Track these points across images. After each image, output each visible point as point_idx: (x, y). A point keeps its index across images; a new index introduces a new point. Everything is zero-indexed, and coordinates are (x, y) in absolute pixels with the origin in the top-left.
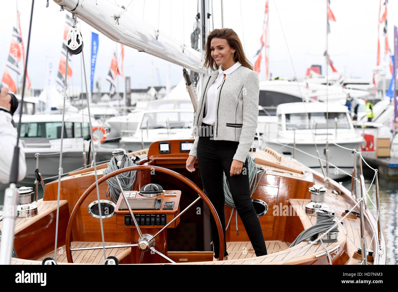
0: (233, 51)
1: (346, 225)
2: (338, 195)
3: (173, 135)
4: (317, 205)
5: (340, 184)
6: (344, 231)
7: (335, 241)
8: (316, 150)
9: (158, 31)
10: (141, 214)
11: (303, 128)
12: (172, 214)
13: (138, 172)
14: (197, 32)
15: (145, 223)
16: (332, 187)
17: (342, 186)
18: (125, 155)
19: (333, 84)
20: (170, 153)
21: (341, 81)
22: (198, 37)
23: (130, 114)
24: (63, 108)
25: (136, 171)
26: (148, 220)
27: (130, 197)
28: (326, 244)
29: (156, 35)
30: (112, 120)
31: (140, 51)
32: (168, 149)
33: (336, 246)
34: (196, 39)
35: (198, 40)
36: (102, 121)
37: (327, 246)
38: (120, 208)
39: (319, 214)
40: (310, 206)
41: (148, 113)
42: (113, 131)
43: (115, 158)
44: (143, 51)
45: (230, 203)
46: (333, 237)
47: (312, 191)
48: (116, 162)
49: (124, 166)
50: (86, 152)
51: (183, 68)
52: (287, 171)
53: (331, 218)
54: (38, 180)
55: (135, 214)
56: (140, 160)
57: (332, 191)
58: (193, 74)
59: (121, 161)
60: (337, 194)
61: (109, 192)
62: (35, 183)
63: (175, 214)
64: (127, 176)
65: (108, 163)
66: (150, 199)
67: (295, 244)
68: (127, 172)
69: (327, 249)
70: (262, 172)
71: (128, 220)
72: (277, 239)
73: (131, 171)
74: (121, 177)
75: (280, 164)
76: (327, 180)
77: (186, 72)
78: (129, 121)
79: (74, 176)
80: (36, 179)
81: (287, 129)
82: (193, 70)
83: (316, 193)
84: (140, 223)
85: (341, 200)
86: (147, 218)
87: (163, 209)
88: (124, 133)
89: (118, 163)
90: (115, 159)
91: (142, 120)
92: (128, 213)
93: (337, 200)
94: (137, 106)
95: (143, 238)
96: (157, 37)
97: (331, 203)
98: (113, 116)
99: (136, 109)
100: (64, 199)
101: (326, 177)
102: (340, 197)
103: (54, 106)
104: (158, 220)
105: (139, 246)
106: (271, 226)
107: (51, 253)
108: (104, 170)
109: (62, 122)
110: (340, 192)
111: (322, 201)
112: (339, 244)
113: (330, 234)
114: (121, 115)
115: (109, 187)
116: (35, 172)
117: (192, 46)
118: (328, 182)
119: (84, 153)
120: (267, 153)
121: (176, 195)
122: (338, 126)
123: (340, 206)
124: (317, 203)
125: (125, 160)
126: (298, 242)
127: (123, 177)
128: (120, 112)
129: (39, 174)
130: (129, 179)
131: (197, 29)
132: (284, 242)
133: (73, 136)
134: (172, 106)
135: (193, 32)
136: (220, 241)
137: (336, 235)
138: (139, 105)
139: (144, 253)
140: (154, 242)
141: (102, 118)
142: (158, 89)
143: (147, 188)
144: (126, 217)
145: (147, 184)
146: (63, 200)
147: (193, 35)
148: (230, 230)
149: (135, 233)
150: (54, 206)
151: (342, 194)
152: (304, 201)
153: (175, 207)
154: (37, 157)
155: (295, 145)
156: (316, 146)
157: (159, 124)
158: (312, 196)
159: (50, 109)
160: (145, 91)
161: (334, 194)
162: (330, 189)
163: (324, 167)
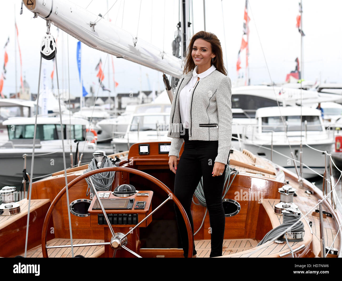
0: (213, 56)
1: (315, 224)
2: (311, 195)
3: (161, 137)
4: (286, 205)
5: (312, 184)
6: (310, 230)
7: (301, 240)
8: (291, 152)
9: (136, 38)
10: (113, 213)
11: (278, 130)
12: (143, 214)
13: (117, 173)
14: (178, 39)
15: (118, 223)
16: (306, 188)
17: (315, 186)
18: (104, 156)
19: (309, 89)
20: (149, 154)
21: (316, 86)
22: (179, 45)
23: (119, 117)
24: (59, 111)
25: (115, 172)
26: (120, 219)
27: (104, 197)
28: (292, 243)
29: (134, 42)
30: (103, 122)
31: (118, 57)
32: (147, 151)
33: (301, 245)
34: (177, 47)
35: (179, 47)
36: (93, 123)
37: (292, 246)
38: (94, 208)
39: (285, 215)
40: (279, 206)
41: (136, 116)
42: (104, 133)
43: (96, 159)
44: (121, 57)
45: (203, 203)
46: (299, 236)
47: (281, 191)
48: (97, 162)
49: (104, 167)
50: (73, 153)
51: (163, 74)
52: (259, 172)
53: (297, 218)
54: (25, 179)
55: (108, 214)
56: (120, 161)
57: (305, 191)
58: (175, 79)
59: (101, 162)
60: (309, 194)
61: (89, 192)
62: (23, 183)
63: (146, 214)
64: (106, 176)
65: (88, 164)
66: (124, 199)
67: (263, 243)
68: (106, 172)
69: (292, 248)
70: (235, 173)
71: (101, 219)
72: (249, 238)
73: (110, 172)
74: (100, 178)
75: (254, 165)
76: (301, 181)
77: (166, 77)
78: (118, 123)
79: (57, 177)
80: (24, 179)
81: (263, 132)
82: (174, 77)
83: (285, 193)
84: (112, 223)
85: (313, 200)
86: (119, 218)
87: (135, 209)
88: (114, 134)
89: (98, 164)
90: (96, 161)
91: (132, 123)
92: (101, 212)
93: (310, 200)
94: (127, 109)
95: (115, 237)
96: (135, 44)
97: (303, 203)
98: (104, 118)
99: (126, 112)
100: (47, 198)
101: (300, 177)
102: (313, 197)
103: (50, 109)
104: (130, 219)
105: (111, 245)
106: (243, 225)
107: (33, 249)
108: (85, 170)
109: (34, 125)
110: (313, 192)
111: (291, 201)
112: (304, 243)
113: (296, 234)
114: (112, 118)
115: (89, 187)
116: (23, 172)
117: (173, 53)
118: (301, 182)
119: (71, 154)
120: (244, 154)
121: (148, 195)
122: (308, 129)
123: (311, 205)
124: (286, 204)
125: (104, 161)
126: (265, 241)
127: (102, 177)
128: (111, 115)
129: (27, 174)
130: (108, 180)
131: (178, 37)
132: (256, 241)
133: (65, 138)
134: (159, 109)
135: (174, 39)
136: (189, 240)
137: (302, 235)
138: (128, 108)
139: (116, 251)
140: (127, 240)
141: (93, 121)
142: (147, 93)
143: (120, 188)
144: (99, 217)
145: (121, 185)
146: (45, 199)
147: (175, 43)
148: (204, 228)
149: (108, 232)
150: (37, 204)
151: (315, 194)
152: (275, 201)
153: (146, 207)
154: (25, 158)
155: (272, 147)
156: (290, 147)
157: (146, 126)
158: (282, 196)
159: (47, 112)
160: (136, 95)
161: (307, 194)
162: (303, 189)
163: (298, 167)
